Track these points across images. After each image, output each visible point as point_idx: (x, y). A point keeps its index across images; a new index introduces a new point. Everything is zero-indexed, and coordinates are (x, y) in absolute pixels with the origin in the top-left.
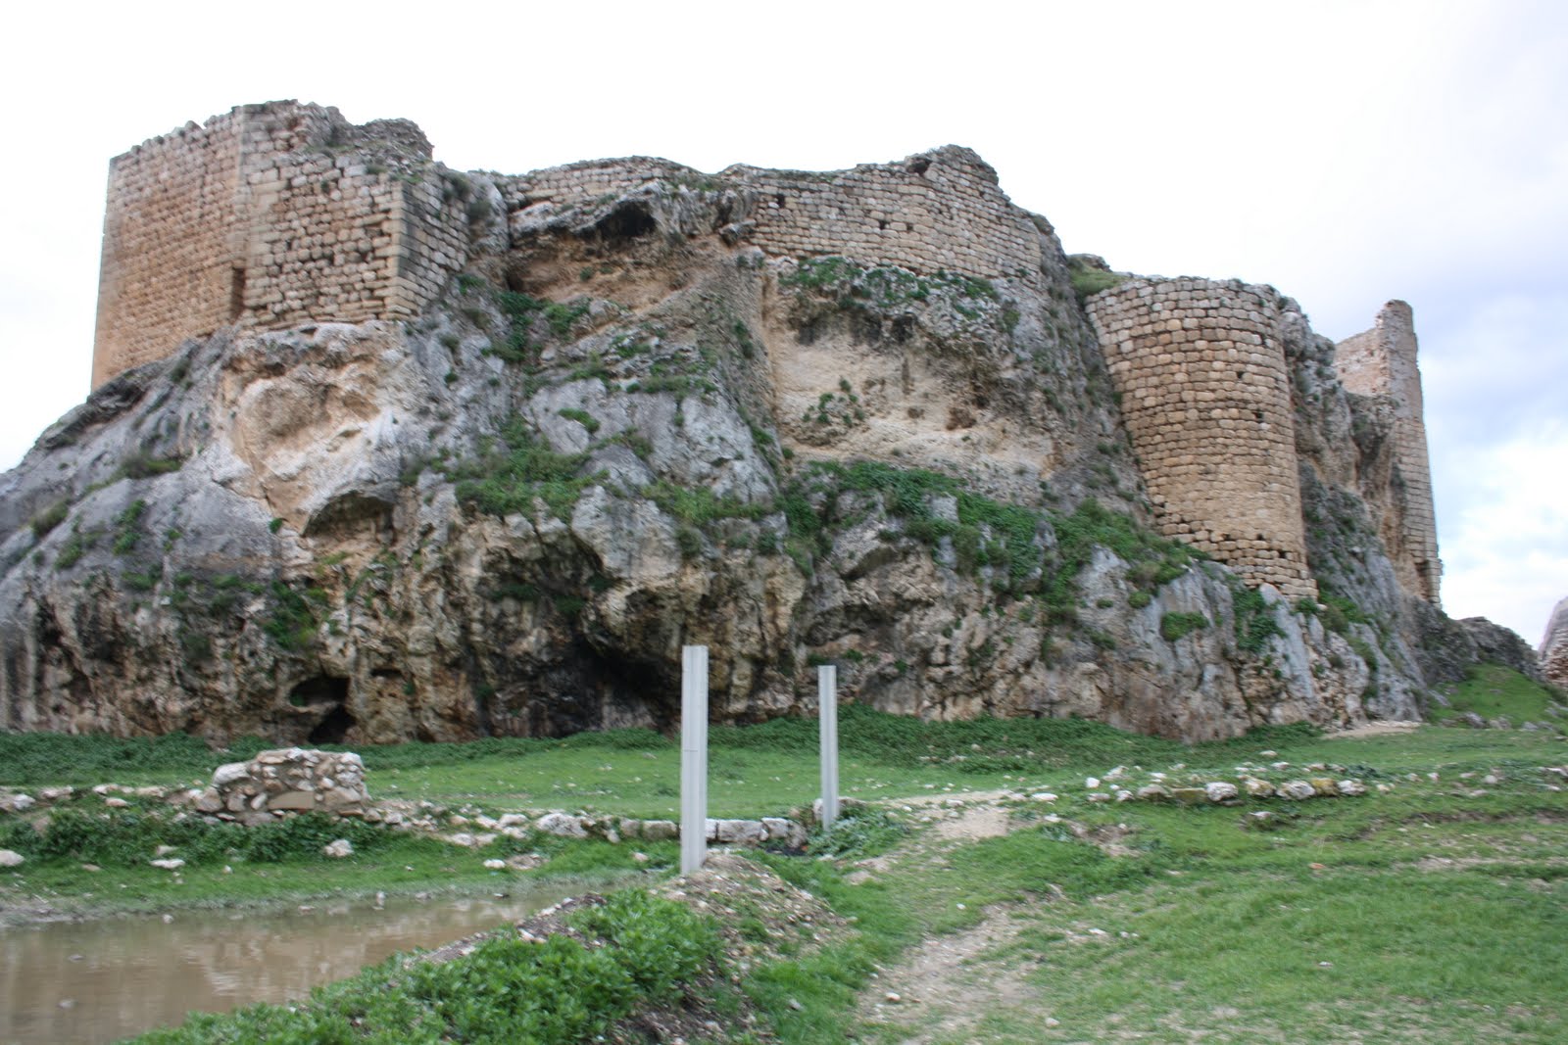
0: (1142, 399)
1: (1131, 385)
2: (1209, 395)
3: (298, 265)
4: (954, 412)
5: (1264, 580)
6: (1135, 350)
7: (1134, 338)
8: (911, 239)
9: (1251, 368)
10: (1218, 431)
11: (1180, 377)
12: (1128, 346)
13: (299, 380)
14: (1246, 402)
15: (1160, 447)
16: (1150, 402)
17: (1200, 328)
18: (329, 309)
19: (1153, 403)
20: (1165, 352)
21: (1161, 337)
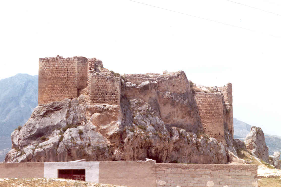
0: (203, 111)
1: (201, 108)
2: (213, 112)
3: (101, 94)
4: (182, 116)
5: (220, 141)
6: (202, 103)
7: (202, 101)
8: (177, 88)
9: (219, 108)
10: (215, 118)
11: (209, 109)
12: (201, 102)
13: (105, 114)
14: (218, 113)
15: (206, 119)
16: (204, 112)
17: (213, 101)
18: (107, 102)
19: (205, 112)
20: (207, 104)
21: (207, 102)
